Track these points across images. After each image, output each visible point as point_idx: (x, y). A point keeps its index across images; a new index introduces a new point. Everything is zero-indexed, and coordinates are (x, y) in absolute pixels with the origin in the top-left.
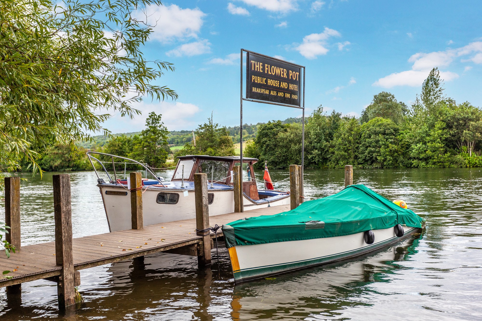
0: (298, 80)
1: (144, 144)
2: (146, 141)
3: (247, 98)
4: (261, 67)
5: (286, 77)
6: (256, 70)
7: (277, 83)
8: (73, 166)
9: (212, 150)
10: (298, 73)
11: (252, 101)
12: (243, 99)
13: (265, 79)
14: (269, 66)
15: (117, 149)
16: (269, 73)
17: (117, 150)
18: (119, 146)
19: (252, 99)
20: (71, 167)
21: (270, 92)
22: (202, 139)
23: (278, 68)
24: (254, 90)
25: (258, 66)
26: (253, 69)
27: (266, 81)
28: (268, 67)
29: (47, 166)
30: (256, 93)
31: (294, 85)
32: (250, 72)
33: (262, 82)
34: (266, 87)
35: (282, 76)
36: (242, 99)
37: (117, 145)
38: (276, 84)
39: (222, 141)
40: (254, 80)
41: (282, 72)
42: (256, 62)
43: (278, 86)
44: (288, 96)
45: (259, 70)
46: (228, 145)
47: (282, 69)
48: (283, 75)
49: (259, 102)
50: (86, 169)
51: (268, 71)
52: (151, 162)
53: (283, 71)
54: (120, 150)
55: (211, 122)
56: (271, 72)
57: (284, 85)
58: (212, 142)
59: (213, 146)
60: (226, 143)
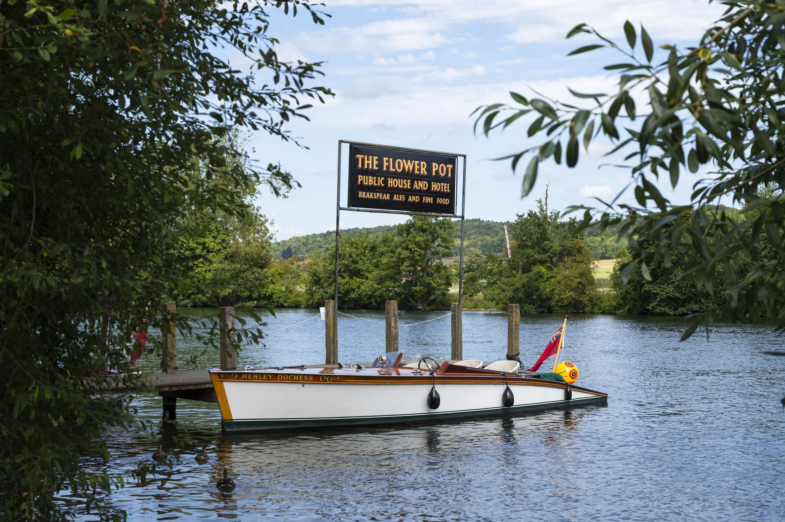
0: (450, 175)
1: (400, 254)
2: (407, 248)
3: (349, 206)
4: (376, 162)
5: (426, 173)
6: (366, 167)
7: (407, 182)
8: (259, 298)
9: (543, 270)
10: (450, 166)
11: (358, 210)
12: (341, 209)
13: (383, 178)
14: (391, 159)
15: (346, 262)
16: (391, 169)
17: (346, 266)
18: (351, 256)
19: (357, 208)
20: (255, 300)
21: (392, 197)
22: (521, 246)
23: (409, 161)
24: (362, 195)
25: (370, 162)
26: (360, 166)
27: (385, 182)
28: (388, 161)
29: (207, 295)
30: (364, 199)
31: (442, 184)
32: (354, 171)
33: (377, 182)
34: (385, 189)
35: (416, 172)
36: (339, 208)
37: (347, 256)
38: (404, 185)
39: (565, 250)
40: (362, 182)
41: (417, 167)
42: (366, 157)
43: (409, 187)
44: (429, 200)
45: (371, 167)
46: (579, 258)
47: (417, 162)
48: (419, 170)
49: (371, 212)
50: (286, 304)
51: (388, 167)
52: (416, 292)
53: (419, 165)
54: (353, 266)
55: (544, 208)
56: (394, 167)
57: (422, 185)
58: (545, 251)
59: (546, 262)
60: (575, 256)
